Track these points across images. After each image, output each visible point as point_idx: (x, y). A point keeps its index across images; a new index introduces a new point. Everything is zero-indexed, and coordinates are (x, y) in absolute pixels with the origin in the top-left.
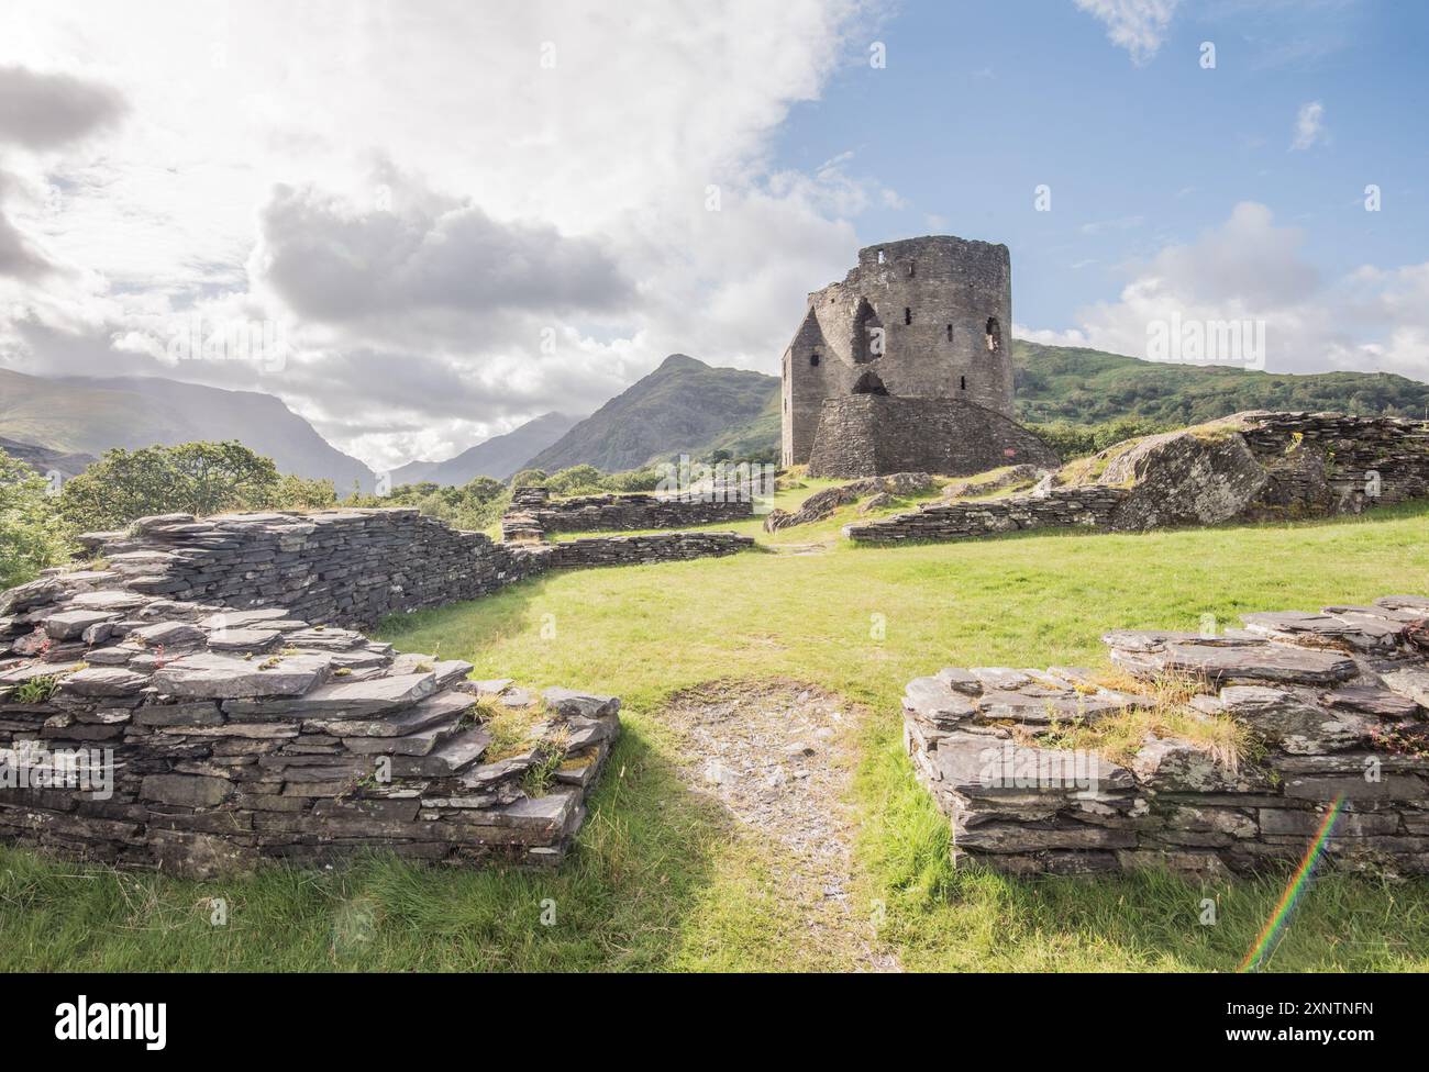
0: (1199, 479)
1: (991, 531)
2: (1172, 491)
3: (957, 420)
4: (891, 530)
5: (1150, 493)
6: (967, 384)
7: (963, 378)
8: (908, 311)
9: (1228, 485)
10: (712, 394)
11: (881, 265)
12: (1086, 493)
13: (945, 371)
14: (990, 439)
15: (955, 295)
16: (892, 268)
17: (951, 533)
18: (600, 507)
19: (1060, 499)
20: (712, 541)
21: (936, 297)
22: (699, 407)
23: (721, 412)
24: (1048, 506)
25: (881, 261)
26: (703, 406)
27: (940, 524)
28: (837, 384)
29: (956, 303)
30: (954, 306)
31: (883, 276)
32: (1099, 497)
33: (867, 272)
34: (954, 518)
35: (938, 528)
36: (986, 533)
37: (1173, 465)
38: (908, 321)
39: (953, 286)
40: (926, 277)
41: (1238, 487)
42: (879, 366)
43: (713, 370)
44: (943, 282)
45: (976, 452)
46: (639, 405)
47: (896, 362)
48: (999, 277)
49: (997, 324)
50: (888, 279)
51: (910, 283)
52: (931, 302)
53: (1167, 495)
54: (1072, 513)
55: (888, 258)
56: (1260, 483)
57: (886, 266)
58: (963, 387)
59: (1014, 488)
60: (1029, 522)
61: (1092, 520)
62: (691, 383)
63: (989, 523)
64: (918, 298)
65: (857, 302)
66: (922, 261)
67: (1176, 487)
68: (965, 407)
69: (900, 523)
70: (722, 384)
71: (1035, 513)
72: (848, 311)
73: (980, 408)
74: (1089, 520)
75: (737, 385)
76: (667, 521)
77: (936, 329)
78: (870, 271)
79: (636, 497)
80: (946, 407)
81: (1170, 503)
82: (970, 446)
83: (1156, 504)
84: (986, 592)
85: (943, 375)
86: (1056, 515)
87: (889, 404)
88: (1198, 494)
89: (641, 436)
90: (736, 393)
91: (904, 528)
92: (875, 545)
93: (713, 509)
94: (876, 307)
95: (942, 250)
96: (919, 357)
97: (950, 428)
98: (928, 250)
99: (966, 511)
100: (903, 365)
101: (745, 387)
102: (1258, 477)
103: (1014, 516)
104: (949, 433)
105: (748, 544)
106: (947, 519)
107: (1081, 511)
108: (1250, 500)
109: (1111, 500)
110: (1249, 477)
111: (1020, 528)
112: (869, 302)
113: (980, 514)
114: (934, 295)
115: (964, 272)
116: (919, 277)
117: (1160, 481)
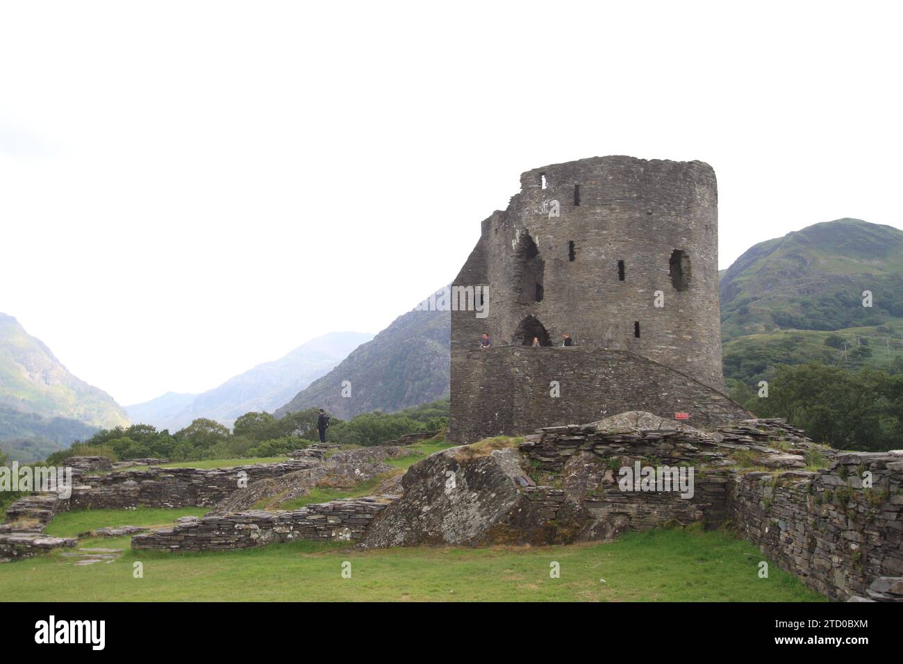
0: (451, 497)
1: (255, 543)
2: (426, 509)
4: (168, 540)
5: (406, 510)
9: (479, 504)
12: (345, 508)
17: (220, 544)
19: (321, 513)
24: (309, 521)
27: (211, 535)
32: (357, 512)
34: (223, 530)
35: (209, 540)
36: (249, 545)
37: (429, 481)
41: (486, 507)
53: (420, 512)
54: (330, 528)
56: (512, 503)
60: (290, 536)
61: (348, 535)
63: (254, 536)
67: (429, 504)
69: (176, 533)
71: (296, 526)
74: (345, 535)
81: (422, 521)
83: (409, 520)
86: (316, 530)
88: (447, 513)
91: (179, 538)
99: (235, 523)
102: (510, 497)
103: (277, 529)
106: (219, 530)
107: (339, 526)
108: (497, 521)
109: (368, 516)
110: (501, 496)
111: (282, 541)
113: (247, 526)
117: (417, 498)
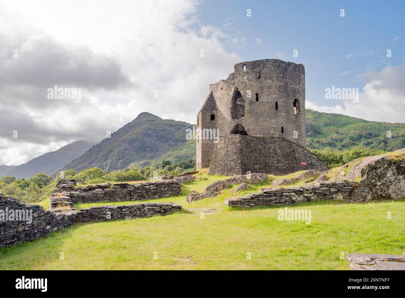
0: (391, 178)
1: (295, 202)
2: (378, 183)
3: (279, 148)
4: (248, 202)
5: (368, 184)
6: (284, 130)
7: (282, 127)
8: (257, 95)
10: (162, 133)
11: (245, 72)
12: (338, 184)
13: (274, 124)
14: (295, 157)
15: (279, 87)
16: (250, 74)
17: (276, 203)
18: (103, 190)
19: (327, 187)
20: (161, 207)
21: (270, 88)
22: (155, 139)
23: (166, 142)
24: (321, 190)
25: (245, 70)
26: (158, 139)
27: (271, 198)
28: (223, 129)
29: (279, 91)
30: (279, 93)
31: (246, 77)
32: (345, 186)
33: (238, 75)
34: (278, 196)
35: (270, 201)
36: (293, 203)
37: (379, 171)
38: (257, 100)
39: (278, 84)
40: (266, 79)
42: (243, 121)
43: (163, 120)
44: (273, 81)
45: (288, 163)
46: (125, 137)
47: (251, 119)
48: (300, 80)
49: (299, 102)
50: (248, 79)
51: (259, 81)
52: (268, 91)
53: (376, 185)
54: (332, 193)
55: (248, 69)
57: (247, 72)
58: (282, 132)
59: (306, 181)
60: (312, 198)
61: (342, 197)
62: (152, 127)
63: (294, 198)
64: (262, 88)
65: (233, 90)
66: (264, 71)
67: (380, 181)
68: (283, 141)
69: (252, 198)
70: (167, 128)
71: (315, 193)
72: (229, 94)
73: (290, 142)
74: (340, 197)
75: (174, 128)
76: (138, 197)
77: (270, 104)
78: (240, 75)
79: (122, 184)
80: (275, 141)
81: (377, 189)
82: (285, 160)
83: (371, 189)
84: (292, 233)
85: (273, 126)
86: (325, 194)
87: (247, 139)
88: (390, 185)
89: (125, 153)
90: (174, 132)
91: (254, 201)
92: (240, 209)
93: (161, 190)
94: (242, 92)
95: (273, 66)
96: (262, 117)
97: (276, 151)
98: (267, 66)
99: (283, 192)
100: (254, 120)
101: (179, 129)
103: (306, 195)
104: (276, 154)
105: (179, 208)
106: (275, 196)
107: (336, 192)
109: (350, 188)
111: (308, 201)
112: (239, 90)
113: (290, 194)
114: (269, 87)
115: (283, 77)
116: (262, 79)
117: (373, 178)
